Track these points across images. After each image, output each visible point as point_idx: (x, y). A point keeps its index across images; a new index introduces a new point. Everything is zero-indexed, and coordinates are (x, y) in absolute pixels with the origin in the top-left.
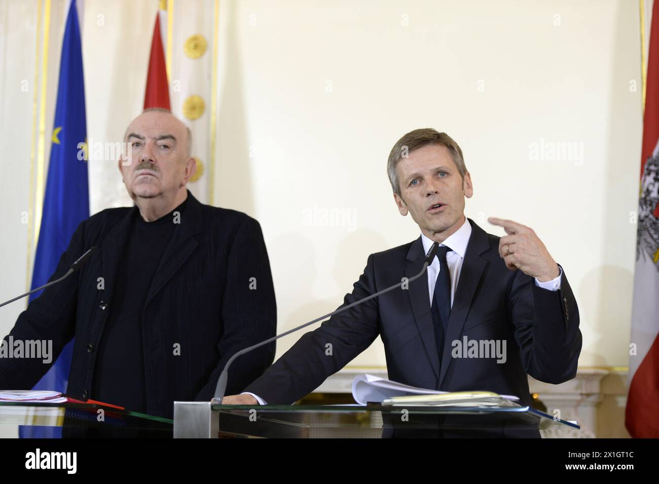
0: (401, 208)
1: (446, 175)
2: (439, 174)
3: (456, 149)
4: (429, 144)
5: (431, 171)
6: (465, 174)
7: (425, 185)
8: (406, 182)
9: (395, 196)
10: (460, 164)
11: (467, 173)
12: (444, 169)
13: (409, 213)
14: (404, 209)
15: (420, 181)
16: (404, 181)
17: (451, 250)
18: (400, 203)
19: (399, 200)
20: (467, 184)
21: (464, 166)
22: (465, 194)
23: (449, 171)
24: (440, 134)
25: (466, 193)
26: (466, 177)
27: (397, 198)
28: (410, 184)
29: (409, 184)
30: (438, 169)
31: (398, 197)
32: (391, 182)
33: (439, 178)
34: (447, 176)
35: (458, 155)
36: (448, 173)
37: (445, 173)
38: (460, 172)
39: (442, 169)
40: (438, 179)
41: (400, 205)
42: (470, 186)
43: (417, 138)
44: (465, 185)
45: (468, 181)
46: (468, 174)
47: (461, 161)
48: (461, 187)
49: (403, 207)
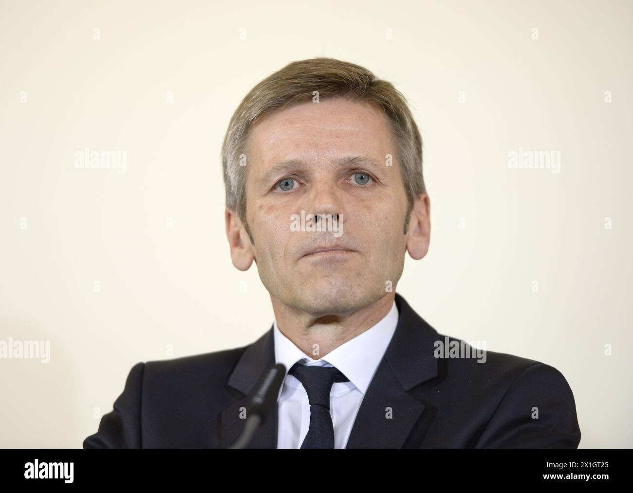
0: (237, 250)
1: (370, 182)
2: (353, 177)
3: (409, 126)
4: (342, 95)
5: (333, 162)
6: (419, 198)
7: (312, 194)
8: (265, 180)
9: (229, 216)
10: (411, 166)
11: (423, 197)
12: (369, 167)
13: (254, 265)
14: (243, 251)
15: (301, 184)
16: (261, 175)
17: (344, 379)
18: (237, 236)
19: (236, 229)
20: (419, 223)
21: (419, 175)
22: (407, 248)
23: (379, 175)
24: (379, 83)
25: (410, 246)
26: (419, 205)
27: (233, 222)
28: (274, 187)
29: (271, 184)
30: (352, 161)
31: (236, 219)
32: (226, 178)
33: (350, 185)
34: (373, 186)
35: (412, 143)
36: (375, 180)
37: (368, 176)
38: (407, 187)
39: (361, 164)
40: (348, 187)
41: (236, 242)
42: (424, 230)
43: (317, 73)
44: (413, 224)
45: (421, 218)
46: (426, 201)
47: (415, 160)
48: (400, 222)
49: (242, 248)
